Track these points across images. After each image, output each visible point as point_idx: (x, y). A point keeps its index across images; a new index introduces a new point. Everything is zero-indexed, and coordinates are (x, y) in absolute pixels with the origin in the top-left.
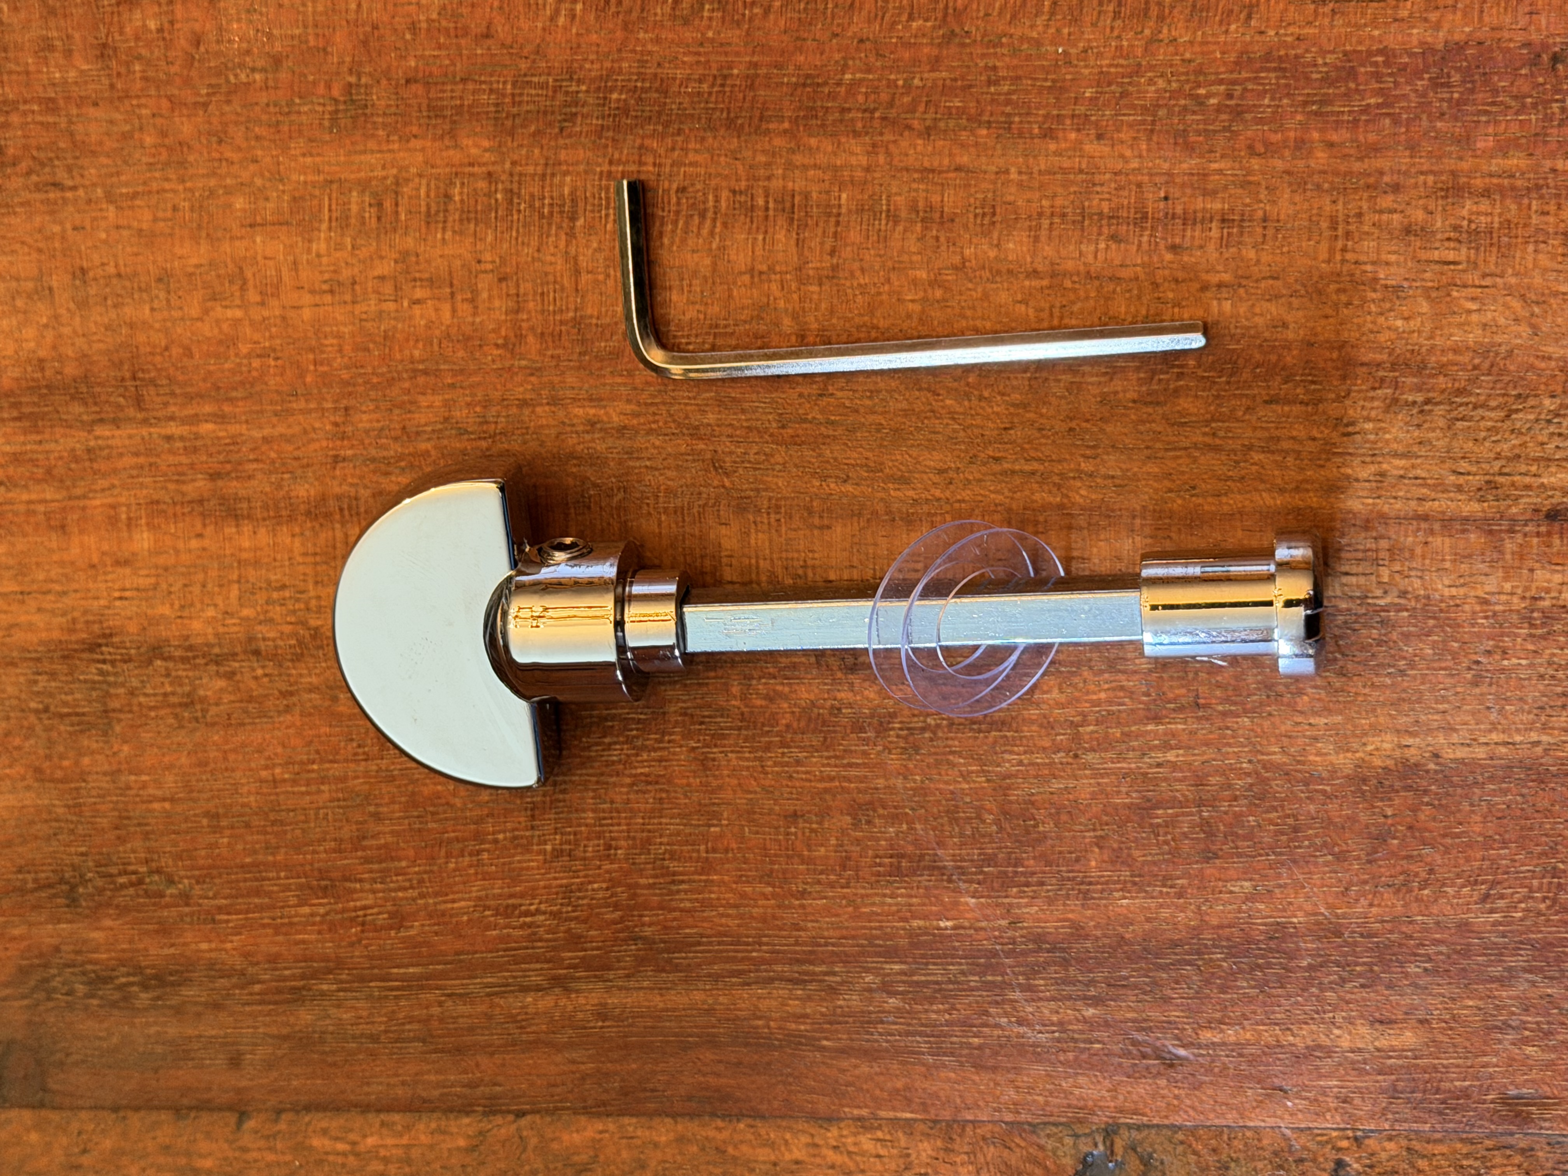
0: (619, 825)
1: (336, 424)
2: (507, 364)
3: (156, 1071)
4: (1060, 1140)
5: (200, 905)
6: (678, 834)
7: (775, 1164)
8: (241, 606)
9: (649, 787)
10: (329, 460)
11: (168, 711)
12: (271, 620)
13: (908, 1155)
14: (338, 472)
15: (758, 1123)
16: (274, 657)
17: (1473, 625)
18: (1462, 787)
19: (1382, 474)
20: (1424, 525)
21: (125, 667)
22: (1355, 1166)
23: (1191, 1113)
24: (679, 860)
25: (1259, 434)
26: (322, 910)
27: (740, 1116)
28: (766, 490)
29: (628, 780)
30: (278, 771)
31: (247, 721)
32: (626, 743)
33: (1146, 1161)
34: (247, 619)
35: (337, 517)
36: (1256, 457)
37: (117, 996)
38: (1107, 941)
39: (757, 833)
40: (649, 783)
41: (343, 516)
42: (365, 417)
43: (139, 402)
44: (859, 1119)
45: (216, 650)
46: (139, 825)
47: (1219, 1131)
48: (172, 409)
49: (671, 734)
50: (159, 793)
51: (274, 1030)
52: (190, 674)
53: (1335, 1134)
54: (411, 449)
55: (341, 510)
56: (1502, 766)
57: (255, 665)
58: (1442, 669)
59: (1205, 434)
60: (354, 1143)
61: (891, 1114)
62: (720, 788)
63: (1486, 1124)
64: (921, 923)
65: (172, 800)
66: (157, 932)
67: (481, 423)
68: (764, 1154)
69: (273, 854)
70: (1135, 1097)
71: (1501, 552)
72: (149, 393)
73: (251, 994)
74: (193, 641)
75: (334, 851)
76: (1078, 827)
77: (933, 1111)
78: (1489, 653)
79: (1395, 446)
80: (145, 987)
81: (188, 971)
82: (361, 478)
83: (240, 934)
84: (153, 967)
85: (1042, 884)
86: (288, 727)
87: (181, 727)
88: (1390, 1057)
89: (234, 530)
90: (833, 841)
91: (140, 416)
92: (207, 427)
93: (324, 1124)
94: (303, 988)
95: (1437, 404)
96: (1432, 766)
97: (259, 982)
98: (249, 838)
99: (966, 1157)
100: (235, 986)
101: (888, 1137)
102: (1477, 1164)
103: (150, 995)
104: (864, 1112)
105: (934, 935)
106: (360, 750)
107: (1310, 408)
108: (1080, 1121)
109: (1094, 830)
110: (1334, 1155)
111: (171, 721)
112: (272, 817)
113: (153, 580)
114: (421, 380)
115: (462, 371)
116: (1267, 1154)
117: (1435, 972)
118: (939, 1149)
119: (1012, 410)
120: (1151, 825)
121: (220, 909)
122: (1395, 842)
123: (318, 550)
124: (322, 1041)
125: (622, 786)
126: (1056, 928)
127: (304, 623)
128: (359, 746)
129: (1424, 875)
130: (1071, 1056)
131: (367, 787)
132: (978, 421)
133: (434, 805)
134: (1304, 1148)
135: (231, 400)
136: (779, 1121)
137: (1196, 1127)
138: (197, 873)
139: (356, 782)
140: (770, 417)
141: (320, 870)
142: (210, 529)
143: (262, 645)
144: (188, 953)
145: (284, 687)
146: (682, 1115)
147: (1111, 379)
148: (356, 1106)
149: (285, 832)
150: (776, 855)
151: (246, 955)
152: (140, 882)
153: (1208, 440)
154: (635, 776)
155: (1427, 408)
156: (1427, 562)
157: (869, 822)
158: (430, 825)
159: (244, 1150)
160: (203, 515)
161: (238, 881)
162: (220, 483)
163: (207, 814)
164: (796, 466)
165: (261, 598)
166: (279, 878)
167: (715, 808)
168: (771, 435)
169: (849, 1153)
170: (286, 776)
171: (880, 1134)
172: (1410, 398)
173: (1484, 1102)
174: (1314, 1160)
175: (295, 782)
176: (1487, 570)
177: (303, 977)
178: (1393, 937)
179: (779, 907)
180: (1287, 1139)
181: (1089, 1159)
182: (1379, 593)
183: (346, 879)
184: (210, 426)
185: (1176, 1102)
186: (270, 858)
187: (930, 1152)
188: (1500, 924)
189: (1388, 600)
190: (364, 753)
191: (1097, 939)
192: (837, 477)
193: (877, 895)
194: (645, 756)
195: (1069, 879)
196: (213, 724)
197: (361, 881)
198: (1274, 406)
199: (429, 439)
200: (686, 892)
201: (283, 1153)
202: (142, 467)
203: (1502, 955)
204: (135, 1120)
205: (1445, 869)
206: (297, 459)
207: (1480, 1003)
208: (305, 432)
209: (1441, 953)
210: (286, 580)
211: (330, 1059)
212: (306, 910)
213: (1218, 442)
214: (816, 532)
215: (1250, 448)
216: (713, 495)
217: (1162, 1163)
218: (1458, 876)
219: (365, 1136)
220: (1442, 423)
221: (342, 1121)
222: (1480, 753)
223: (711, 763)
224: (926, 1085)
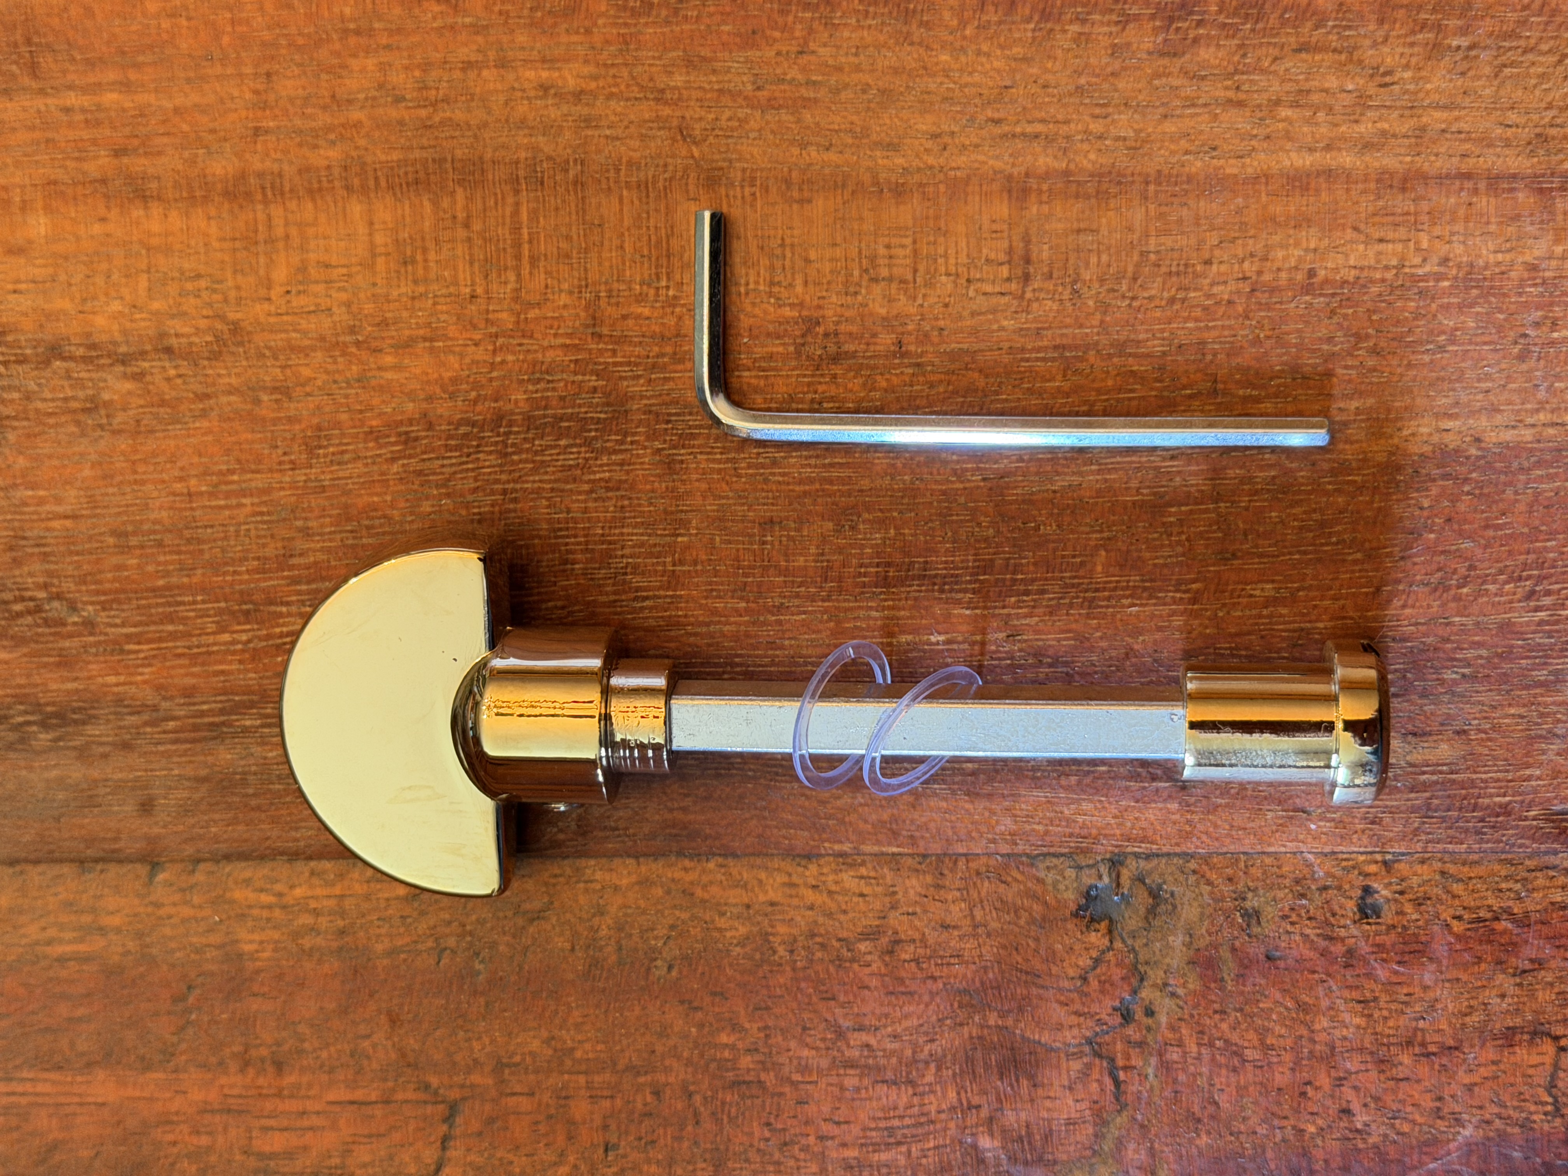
0: (575, 536)
1: (256, 92)
2: (450, 21)
3: (58, 819)
4: (1062, 873)
5: (106, 634)
6: (642, 545)
7: (748, 907)
8: (150, 298)
9: (610, 494)
10: (250, 132)
11: (68, 417)
12: (185, 314)
13: (895, 893)
14: (259, 147)
15: (730, 862)
16: (189, 355)
17: (1520, 294)
18: (1506, 473)
19: (1423, 129)
20: (1469, 185)
21: (20, 368)
22: (1384, 892)
23: (1204, 838)
24: (643, 573)
25: (1288, 86)
26: (244, 637)
27: (710, 854)
28: (739, 160)
29: (586, 487)
30: (193, 482)
31: (159, 427)
32: (584, 445)
33: (1155, 894)
34: (157, 313)
35: (259, 197)
36: (1285, 112)
37: (12, 736)
38: (1114, 653)
39: (730, 542)
40: (608, 489)
41: (264, 195)
42: (289, 83)
43: (33, 69)
44: (842, 855)
45: (123, 349)
46: (38, 545)
47: (1234, 859)
48: (71, 77)
49: (635, 434)
50: (60, 509)
51: (189, 771)
52: (94, 375)
53: (1362, 858)
54: (342, 120)
55: (263, 188)
56: (1551, 450)
57: (167, 364)
58: (1485, 343)
59: (1227, 88)
60: (280, 895)
61: (876, 849)
62: (688, 493)
63: (1527, 842)
64: (910, 638)
65: (74, 517)
66: (58, 665)
67: (420, 89)
68: (736, 896)
69: (188, 576)
70: (1144, 824)
71: (1552, 213)
72: (46, 61)
73: (165, 732)
74: (96, 338)
75: (257, 571)
76: (1083, 529)
77: (922, 843)
78: (1537, 325)
79: (1437, 96)
80: (44, 725)
81: (93, 708)
82: (286, 152)
83: (150, 665)
84: (53, 704)
85: (1043, 592)
86: (205, 434)
87: (83, 435)
88: (1424, 773)
89: (141, 212)
90: (813, 550)
91: (34, 85)
92: (110, 98)
93: (248, 874)
94: (223, 723)
95: (1485, 48)
96: (1473, 451)
97: (174, 718)
98: (162, 558)
99: (958, 894)
100: (146, 724)
101: (872, 874)
102: (1518, 886)
103: (49, 737)
104: (846, 847)
105: (924, 651)
106: (286, 458)
107: (1343, 57)
108: (1085, 852)
109: (1101, 531)
110: (1360, 881)
111: (73, 429)
112: (187, 533)
113: (51, 270)
114: (352, 40)
115: (399, 31)
116: (1287, 882)
117: (1473, 678)
118: (927, 887)
119: (1013, 64)
120: (1164, 524)
121: (129, 638)
122: (1432, 536)
123: (238, 235)
124: (244, 782)
125: (580, 493)
126: (1059, 640)
127: (222, 318)
128: (285, 454)
129: (1463, 571)
130: (1073, 779)
131: (293, 499)
132: (977, 78)
133: (368, 518)
134: (1328, 874)
135: (137, 66)
136: (752, 859)
137: (1210, 855)
138: (103, 598)
139: (282, 493)
140: (745, 79)
141: (241, 592)
142: (114, 214)
143: (174, 342)
144: (93, 687)
145: (200, 389)
146: (645, 855)
147: (1124, 29)
148: (282, 854)
149: (201, 551)
150: (750, 567)
151: (159, 688)
152: (38, 610)
153: (1231, 94)
154: (594, 481)
155: (1473, 53)
156: (1471, 224)
157: (852, 528)
158: (364, 541)
159: (158, 905)
160: (106, 196)
161: (149, 606)
162: (125, 160)
163: (114, 533)
164: (772, 132)
165: (173, 289)
166: (195, 602)
167: (683, 516)
168: (746, 98)
169: (830, 893)
170: (204, 489)
171: (863, 871)
172: (1455, 43)
173: (1526, 819)
174: (1339, 888)
175: (212, 495)
176: (1538, 233)
177: (222, 712)
178: (1430, 640)
179: (754, 623)
180: (1310, 865)
181: (1093, 893)
182: (1417, 260)
183: (271, 603)
184: (114, 96)
185: (1188, 828)
186: (185, 580)
187: (919, 890)
188: (1548, 623)
189: (1427, 269)
190: (292, 462)
191: (1103, 651)
192: (818, 145)
193: (860, 607)
194: (605, 460)
195: (1073, 586)
196: (119, 432)
197: (288, 604)
198: (1304, 55)
199: (362, 107)
200: (651, 608)
201: (200, 907)
202: (38, 143)
203: (1547, 657)
204: (36, 875)
205: (1486, 564)
206: (213, 131)
207: (1522, 711)
208: (222, 101)
209: (1481, 657)
210: (202, 269)
211: (253, 802)
212: (226, 637)
213: (1242, 96)
214: (795, 206)
215: (1278, 102)
216: (679, 167)
217: (1172, 894)
218: (1501, 572)
219: (292, 887)
220: (1487, 70)
221: (265, 871)
222: (1528, 435)
223: (678, 466)
224: (916, 815)
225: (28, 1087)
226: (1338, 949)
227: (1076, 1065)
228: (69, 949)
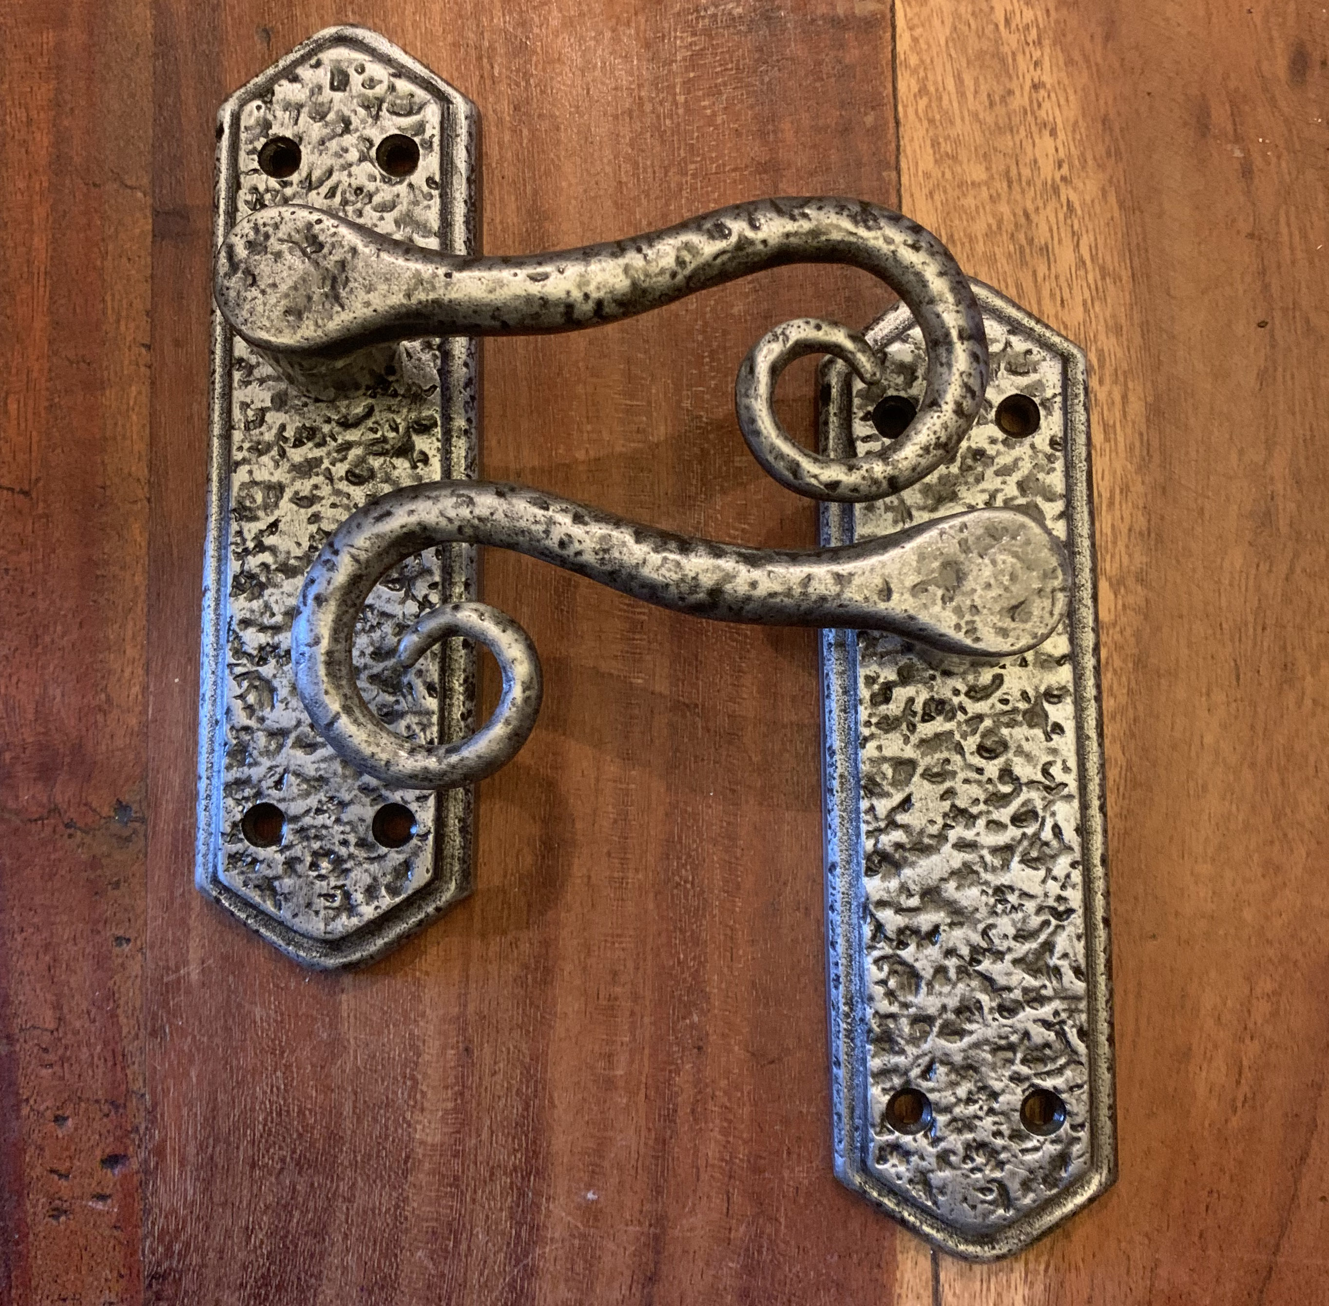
4: (138, 794)
7: (123, 640)
13: (129, 712)
15: (145, 631)
22: (127, 949)
23: (154, 863)
27: (149, 621)
44: (148, 686)
47: (144, 877)
53: (144, 938)
56: (337, 1025)
59: (512, 870)
60: (133, 409)
61: (150, 703)
63: (151, 1016)
68: (128, 634)
70: (162, 833)
71: (448, 1024)
77: (153, 725)
79: (505, 969)
93: (144, 392)
99: (128, 743)
101: (138, 701)
102: (130, 1012)
108: (148, 805)
110: (133, 937)
116: (133, 902)
117: (229, 990)
118: (132, 728)
134: (136, 922)
136: (147, 642)
137: (146, 865)
146: (149, 590)
148: (153, 410)
153: (509, 872)
155: (524, 985)
156: (444, 986)
159: (130, 348)
169: (130, 680)
171: (140, 697)
172: (529, 977)
174: (130, 927)
176: (439, 1016)
181: (128, 809)
185: (159, 855)
187: (131, 724)
188: (255, 1024)
201: (128, 369)
204: (146, 287)
205: (284, 996)
207: (213, 1014)
213: (508, 877)
217: (127, 847)
218: (280, 1003)
219: (137, 415)
220: (516, 993)
221: (145, 402)
222: (344, 1014)
225: (42, 283)
226: (100, 927)
227: (45, 800)
228: (109, 304)
